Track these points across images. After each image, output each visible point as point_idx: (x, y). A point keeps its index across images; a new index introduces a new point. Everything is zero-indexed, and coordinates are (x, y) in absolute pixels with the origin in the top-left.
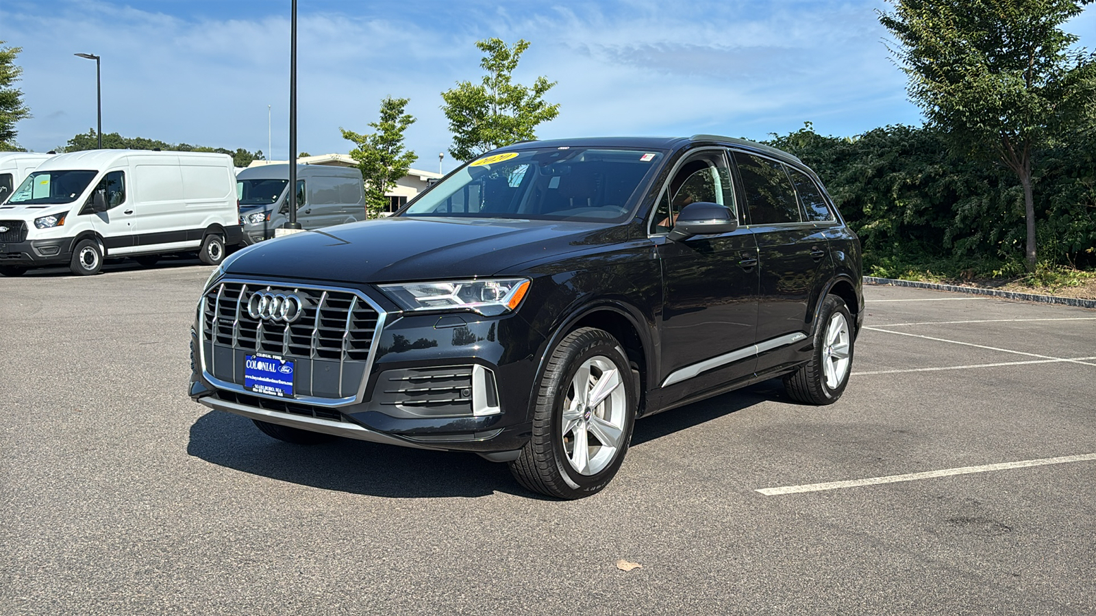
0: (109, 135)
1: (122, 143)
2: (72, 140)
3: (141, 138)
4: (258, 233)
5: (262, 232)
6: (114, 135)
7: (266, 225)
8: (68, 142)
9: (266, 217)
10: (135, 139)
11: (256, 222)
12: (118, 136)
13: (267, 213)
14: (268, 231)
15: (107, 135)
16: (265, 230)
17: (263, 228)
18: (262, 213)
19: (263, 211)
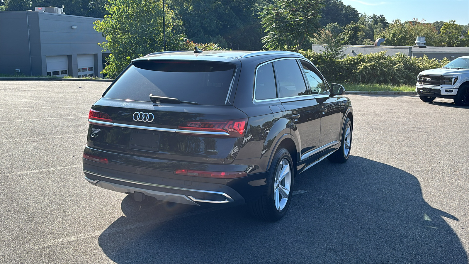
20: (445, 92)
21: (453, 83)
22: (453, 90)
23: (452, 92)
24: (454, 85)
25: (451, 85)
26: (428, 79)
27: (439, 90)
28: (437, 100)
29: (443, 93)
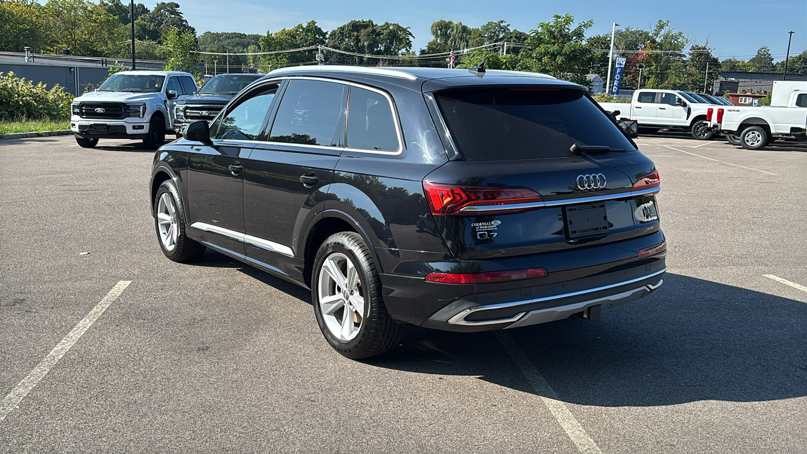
20: (133, 129)
21: (141, 116)
22: (143, 126)
23: (143, 128)
24: (143, 117)
25: (140, 117)
26: (99, 110)
27: (124, 127)
28: (102, 142)
29: (130, 131)
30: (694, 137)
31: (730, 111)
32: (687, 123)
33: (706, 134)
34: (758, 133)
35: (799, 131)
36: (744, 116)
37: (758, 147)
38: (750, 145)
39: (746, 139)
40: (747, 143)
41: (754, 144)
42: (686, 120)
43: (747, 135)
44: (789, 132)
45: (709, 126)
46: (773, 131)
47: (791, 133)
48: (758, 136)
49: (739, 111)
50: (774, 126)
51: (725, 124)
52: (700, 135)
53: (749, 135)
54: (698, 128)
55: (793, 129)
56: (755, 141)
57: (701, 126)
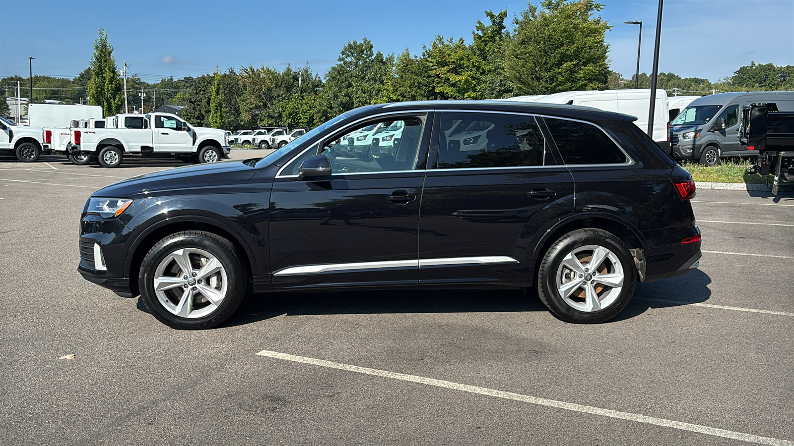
0: (765, 65)
1: (774, 71)
2: (737, 71)
3: (791, 65)
4: (688, 147)
5: (691, 146)
6: (768, 65)
7: (694, 141)
8: (734, 72)
9: (696, 134)
10: (785, 66)
11: (689, 138)
12: (772, 65)
13: (696, 132)
14: (696, 146)
15: (764, 65)
16: (694, 145)
17: (692, 143)
18: (693, 131)
19: (694, 130)
30: (21, 159)
31: (87, 132)
32: (11, 146)
33: (32, 157)
34: (114, 152)
35: (147, 150)
36: (100, 137)
37: (117, 165)
38: (109, 163)
39: (105, 159)
40: (107, 162)
41: (112, 162)
42: (9, 143)
43: (105, 155)
44: (140, 150)
45: (50, 148)
46: (127, 150)
47: (141, 151)
48: (115, 154)
49: (94, 133)
50: (128, 145)
51: (84, 145)
52: (26, 157)
53: (106, 155)
54: (23, 151)
55: (143, 148)
56: (113, 160)
57: (26, 149)
